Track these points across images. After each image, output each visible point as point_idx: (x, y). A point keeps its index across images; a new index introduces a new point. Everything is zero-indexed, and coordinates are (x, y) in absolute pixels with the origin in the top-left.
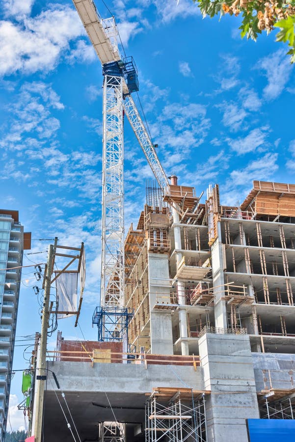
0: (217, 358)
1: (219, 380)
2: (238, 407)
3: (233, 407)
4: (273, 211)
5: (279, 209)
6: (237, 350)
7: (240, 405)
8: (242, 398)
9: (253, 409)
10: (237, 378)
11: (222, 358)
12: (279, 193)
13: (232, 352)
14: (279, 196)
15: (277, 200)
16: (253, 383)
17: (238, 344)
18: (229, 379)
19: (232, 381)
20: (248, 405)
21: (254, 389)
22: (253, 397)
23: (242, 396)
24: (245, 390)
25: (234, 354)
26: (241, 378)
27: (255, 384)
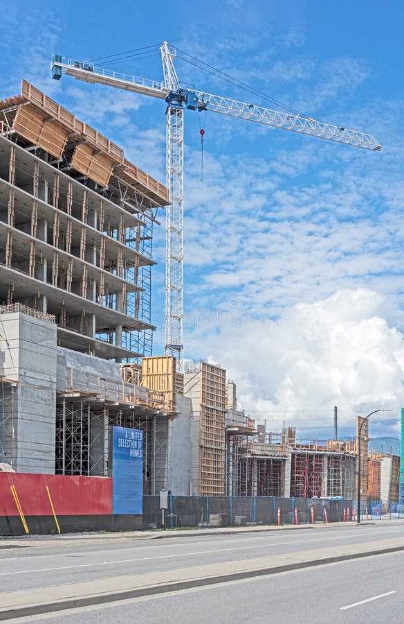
0: (26, 346)
1: (26, 371)
2: (39, 403)
3: (36, 402)
4: (33, 137)
5: (40, 137)
6: (46, 340)
7: (42, 402)
8: (44, 394)
9: (51, 407)
10: (42, 371)
11: (31, 346)
12: (48, 114)
13: (41, 341)
14: (46, 118)
15: (42, 123)
16: (54, 380)
17: (47, 333)
18: (35, 371)
19: (37, 374)
20: (48, 402)
21: (55, 386)
22: (53, 394)
23: (44, 391)
24: (47, 386)
25: (41, 344)
26: (46, 372)
27: (55, 381)
